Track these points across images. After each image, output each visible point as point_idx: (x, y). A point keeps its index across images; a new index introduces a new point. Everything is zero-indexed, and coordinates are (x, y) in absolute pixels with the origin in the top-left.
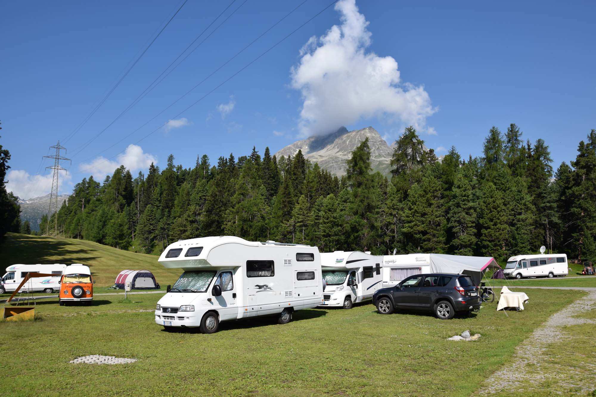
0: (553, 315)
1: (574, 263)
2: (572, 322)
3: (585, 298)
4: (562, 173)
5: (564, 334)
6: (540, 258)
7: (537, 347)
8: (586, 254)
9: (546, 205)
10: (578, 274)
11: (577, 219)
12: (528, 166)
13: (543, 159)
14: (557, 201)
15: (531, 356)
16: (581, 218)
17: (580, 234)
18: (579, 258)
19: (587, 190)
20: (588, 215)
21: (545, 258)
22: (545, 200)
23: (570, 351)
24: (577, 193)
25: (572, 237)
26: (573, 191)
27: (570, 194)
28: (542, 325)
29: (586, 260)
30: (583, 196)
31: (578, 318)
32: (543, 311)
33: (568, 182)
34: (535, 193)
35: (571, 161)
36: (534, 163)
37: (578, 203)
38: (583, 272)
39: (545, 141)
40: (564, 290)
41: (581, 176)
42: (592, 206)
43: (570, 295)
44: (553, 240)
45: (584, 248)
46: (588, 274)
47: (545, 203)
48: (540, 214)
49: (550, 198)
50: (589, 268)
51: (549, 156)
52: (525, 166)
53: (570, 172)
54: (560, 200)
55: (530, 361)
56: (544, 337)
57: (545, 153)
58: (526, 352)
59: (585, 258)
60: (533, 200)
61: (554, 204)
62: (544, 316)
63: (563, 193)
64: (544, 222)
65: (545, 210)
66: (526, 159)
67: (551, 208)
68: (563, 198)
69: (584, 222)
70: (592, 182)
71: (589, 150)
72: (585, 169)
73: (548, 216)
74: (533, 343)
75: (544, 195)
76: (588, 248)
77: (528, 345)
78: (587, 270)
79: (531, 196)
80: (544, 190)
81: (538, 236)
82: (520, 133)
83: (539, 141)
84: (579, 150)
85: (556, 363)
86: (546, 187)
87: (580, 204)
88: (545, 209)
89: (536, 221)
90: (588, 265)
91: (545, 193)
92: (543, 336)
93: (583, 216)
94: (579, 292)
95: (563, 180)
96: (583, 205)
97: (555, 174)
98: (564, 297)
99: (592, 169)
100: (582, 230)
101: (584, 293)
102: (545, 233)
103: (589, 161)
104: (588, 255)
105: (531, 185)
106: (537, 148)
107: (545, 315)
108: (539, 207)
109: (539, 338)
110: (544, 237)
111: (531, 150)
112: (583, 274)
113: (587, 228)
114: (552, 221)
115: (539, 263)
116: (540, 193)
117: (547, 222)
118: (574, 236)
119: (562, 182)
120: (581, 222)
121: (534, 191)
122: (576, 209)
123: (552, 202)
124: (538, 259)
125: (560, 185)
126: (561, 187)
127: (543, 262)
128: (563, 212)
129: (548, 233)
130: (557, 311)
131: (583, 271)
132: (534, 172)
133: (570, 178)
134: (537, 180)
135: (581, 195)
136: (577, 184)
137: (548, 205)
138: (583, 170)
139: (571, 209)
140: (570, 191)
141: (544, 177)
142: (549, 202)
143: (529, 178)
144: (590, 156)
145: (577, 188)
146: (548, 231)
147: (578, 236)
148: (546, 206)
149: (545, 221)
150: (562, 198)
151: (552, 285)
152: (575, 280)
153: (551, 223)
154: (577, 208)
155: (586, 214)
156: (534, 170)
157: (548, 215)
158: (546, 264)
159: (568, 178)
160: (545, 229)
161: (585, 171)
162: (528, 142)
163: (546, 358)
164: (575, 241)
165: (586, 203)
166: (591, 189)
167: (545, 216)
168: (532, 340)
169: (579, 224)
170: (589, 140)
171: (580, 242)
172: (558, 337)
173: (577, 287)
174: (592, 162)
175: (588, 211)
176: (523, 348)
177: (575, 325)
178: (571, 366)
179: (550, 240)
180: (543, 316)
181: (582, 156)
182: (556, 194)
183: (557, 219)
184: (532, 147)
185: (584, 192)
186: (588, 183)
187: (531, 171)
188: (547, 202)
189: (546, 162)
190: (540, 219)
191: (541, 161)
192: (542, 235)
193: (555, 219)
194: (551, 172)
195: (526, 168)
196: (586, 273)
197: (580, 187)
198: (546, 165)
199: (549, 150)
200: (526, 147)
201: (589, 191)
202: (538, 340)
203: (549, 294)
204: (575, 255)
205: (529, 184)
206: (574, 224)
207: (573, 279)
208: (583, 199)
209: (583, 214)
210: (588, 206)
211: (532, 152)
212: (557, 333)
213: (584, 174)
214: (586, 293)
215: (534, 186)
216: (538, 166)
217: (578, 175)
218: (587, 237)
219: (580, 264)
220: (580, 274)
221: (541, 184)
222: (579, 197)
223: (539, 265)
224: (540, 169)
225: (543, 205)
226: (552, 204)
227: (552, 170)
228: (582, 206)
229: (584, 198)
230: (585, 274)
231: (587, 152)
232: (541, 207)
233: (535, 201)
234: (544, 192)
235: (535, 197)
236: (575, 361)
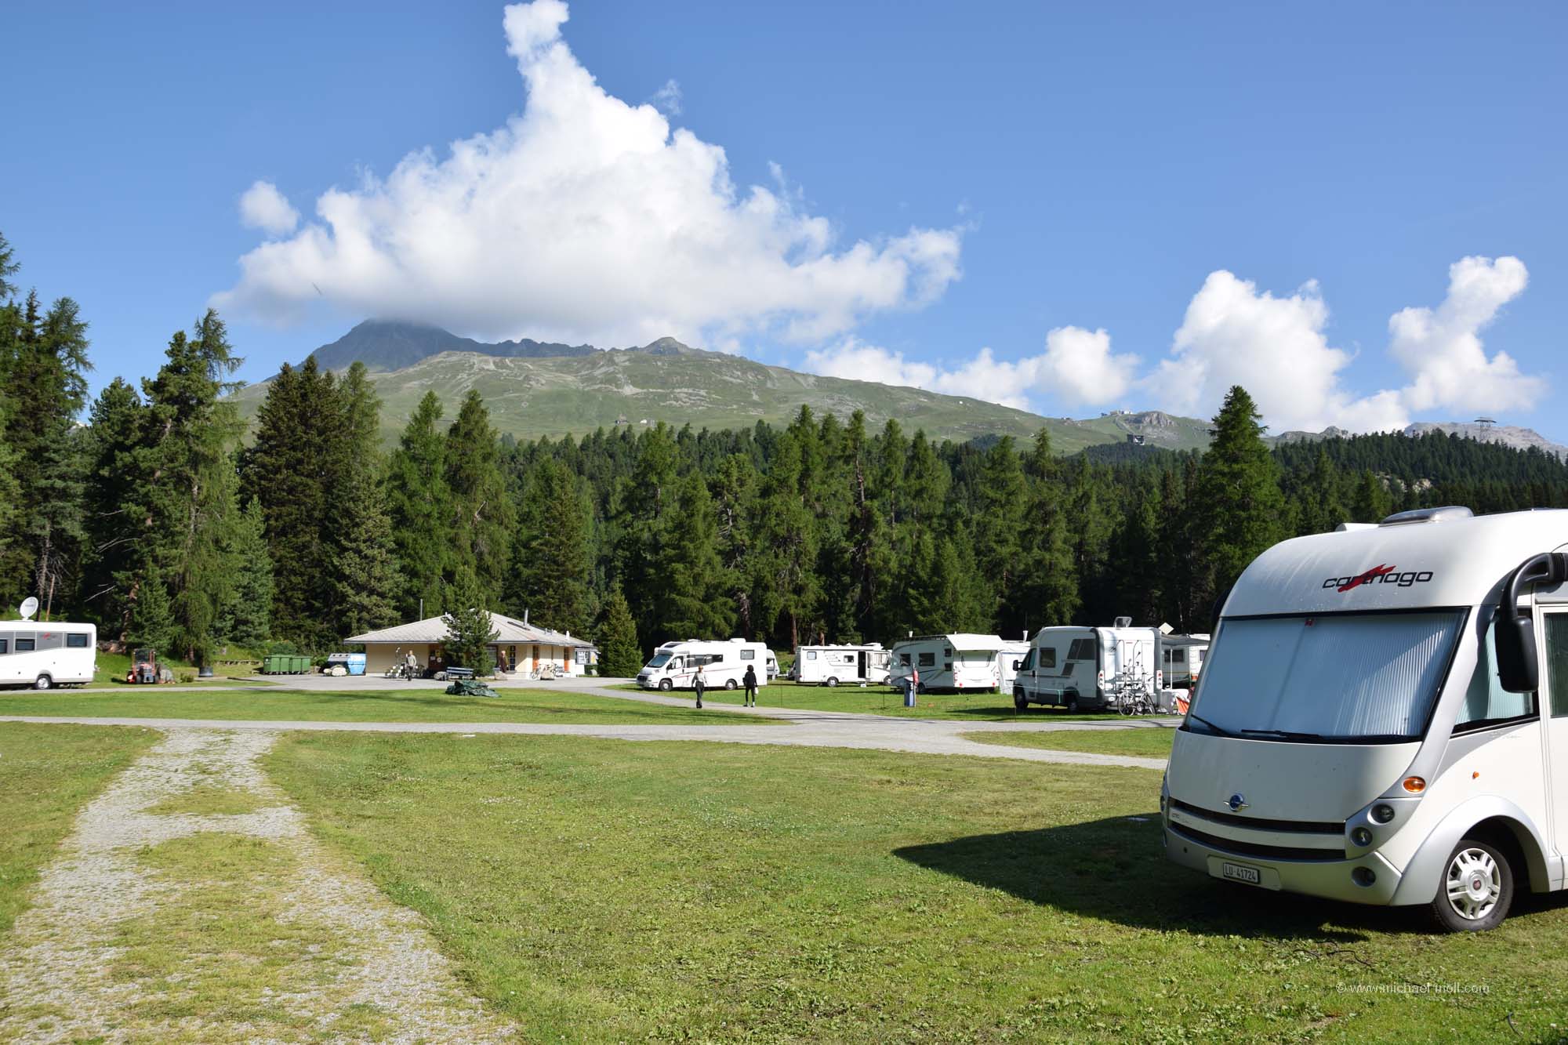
0: (87, 809)
1: (105, 650)
2: (159, 831)
3: (157, 749)
4: (114, 404)
5: (152, 876)
6: (18, 633)
7: (82, 948)
8: (143, 627)
9: (52, 485)
10: (114, 680)
11: (132, 535)
12: (17, 365)
13: (66, 355)
14: (86, 478)
15: (68, 995)
16: (142, 532)
17: (136, 575)
18: (122, 639)
19: (172, 461)
20: (162, 526)
21: (32, 633)
22: (53, 471)
23: (203, 947)
24: (143, 465)
25: (112, 581)
26: (135, 459)
27: (125, 466)
28: (62, 848)
29: (140, 645)
30: (158, 474)
31: (168, 815)
32: (47, 797)
33: (125, 431)
34: (27, 445)
35: (143, 378)
36: (38, 361)
37: (142, 491)
38: (130, 677)
39: (81, 307)
40: (96, 727)
41: (162, 422)
42: (175, 505)
43: (113, 741)
44: (56, 583)
45: (140, 613)
46: (142, 683)
47: (49, 477)
48: (31, 507)
49: (68, 466)
50: (147, 666)
51: (86, 351)
52: (9, 362)
53: (135, 405)
54: (95, 476)
55: (73, 1025)
56: (87, 898)
57: (74, 342)
58: (44, 979)
59: (137, 640)
60: (18, 464)
61: (75, 485)
62: (59, 814)
63: (107, 459)
64: (38, 532)
65: (46, 498)
66: (17, 344)
67: (64, 495)
68: (105, 472)
69: (149, 543)
70: (187, 443)
71: (194, 358)
72: (176, 407)
73: (53, 517)
74: (57, 930)
75: (53, 455)
76: (149, 613)
77: (39, 940)
78: (141, 672)
79: (14, 451)
80: (53, 442)
81: (15, 569)
82: (12, 263)
83: (64, 303)
84: (170, 353)
85: (179, 1013)
86: (61, 434)
87: (146, 495)
88: (46, 494)
89: (17, 525)
90: (142, 658)
91: (56, 451)
92: (81, 893)
93: (151, 528)
94: (137, 732)
95: (113, 424)
96: (154, 499)
97: (93, 404)
98: (98, 747)
99: (192, 408)
100: (141, 563)
101: (153, 736)
102: (37, 563)
103: (189, 386)
104: (146, 630)
105: (17, 421)
106: (54, 322)
107: (59, 810)
108: (29, 486)
109: (70, 902)
110: (32, 574)
111: (37, 323)
112: (128, 682)
113: (155, 560)
114: (64, 530)
115: (12, 645)
116: (40, 447)
117: (47, 532)
118: (117, 579)
119: (109, 427)
120: (143, 544)
121: (25, 440)
122: (134, 508)
123: (71, 479)
124: (11, 634)
125: (100, 437)
126: (102, 440)
127: (26, 644)
128: (100, 509)
129: (44, 563)
130: (94, 793)
131: (131, 673)
132: (32, 386)
133: (131, 422)
134: (39, 409)
135: (153, 472)
136: (150, 442)
137: (59, 484)
138: (169, 407)
139: (123, 505)
140: (127, 458)
141: (63, 408)
142: (62, 477)
143: (15, 400)
144: (194, 376)
145: (146, 451)
146: (45, 557)
147: (128, 578)
148: (53, 488)
149: (43, 527)
150: (101, 472)
151: (54, 710)
152: (112, 698)
153: (58, 536)
154: (138, 505)
155: (158, 523)
156: (33, 380)
157: (55, 512)
158: (33, 649)
159: (127, 421)
160: (37, 552)
161: (176, 411)
162: (32, 296)
163: (133, 992)
164: (116, 593)
165: (163, 494)
166: (182, 459)
167: (46, 513)
168: (47, 916)
169: (138, 547)
170: (199, 333)
171: (132, 595)
172: (137, 892)
173: (126, 716)
174: (196, 392)
175: (165, 517)
176: (27, 961)
177: (172, 842)
178: (241, 1018)
179: (49, 583)
180: (53, 815)
181: (174, 369)
182: (87, 459)
183: (77, 525)
184: (42, 313)
185: (163, 465)
186: (175, 444)
187: (25, 382)
188: (56, 477)
189: (74, 367)
190: (29, 524)
191: (60, 361)
192: (27, 566)
193: (74, 528)
194: (82, 396)
195: (11, 367)
196: (139, 678)
197: (156, 449)
198: (71, 374)
199: (86, 336)
200: (24, 310)
201: (176, 464)
202: (69, 914)
203: (50, 739)
204: (111, 630)
205: (13, 417)
206: (121, 547)
207: (108, 694)
208: (157, 482)
209: (149, 522)
210: (167, 502)
211: (38, 327)
212: (128, 876)
213: (171, 417)
214: (157, 736)
215: (25, 427)
216: (48, 371)
217: (155, 418)
218: (151, 585)
219: (122, 653)
220: (122, 682)
221: (48, 422)
222: (147, 475)
223: (11, 653)
224: (52, 383)
225: (43, 483)
226: (70, 483)
227: (84, 393)
228: (152, 502)
229: (160, 482)
230: (134, 682)
231: (189, 362)
232: (37, 489)
233: (21, 469)
234: (54, 446)
235: (23, 458)
236: (238, 989)
